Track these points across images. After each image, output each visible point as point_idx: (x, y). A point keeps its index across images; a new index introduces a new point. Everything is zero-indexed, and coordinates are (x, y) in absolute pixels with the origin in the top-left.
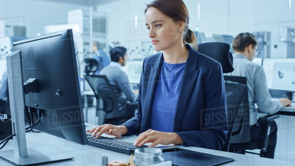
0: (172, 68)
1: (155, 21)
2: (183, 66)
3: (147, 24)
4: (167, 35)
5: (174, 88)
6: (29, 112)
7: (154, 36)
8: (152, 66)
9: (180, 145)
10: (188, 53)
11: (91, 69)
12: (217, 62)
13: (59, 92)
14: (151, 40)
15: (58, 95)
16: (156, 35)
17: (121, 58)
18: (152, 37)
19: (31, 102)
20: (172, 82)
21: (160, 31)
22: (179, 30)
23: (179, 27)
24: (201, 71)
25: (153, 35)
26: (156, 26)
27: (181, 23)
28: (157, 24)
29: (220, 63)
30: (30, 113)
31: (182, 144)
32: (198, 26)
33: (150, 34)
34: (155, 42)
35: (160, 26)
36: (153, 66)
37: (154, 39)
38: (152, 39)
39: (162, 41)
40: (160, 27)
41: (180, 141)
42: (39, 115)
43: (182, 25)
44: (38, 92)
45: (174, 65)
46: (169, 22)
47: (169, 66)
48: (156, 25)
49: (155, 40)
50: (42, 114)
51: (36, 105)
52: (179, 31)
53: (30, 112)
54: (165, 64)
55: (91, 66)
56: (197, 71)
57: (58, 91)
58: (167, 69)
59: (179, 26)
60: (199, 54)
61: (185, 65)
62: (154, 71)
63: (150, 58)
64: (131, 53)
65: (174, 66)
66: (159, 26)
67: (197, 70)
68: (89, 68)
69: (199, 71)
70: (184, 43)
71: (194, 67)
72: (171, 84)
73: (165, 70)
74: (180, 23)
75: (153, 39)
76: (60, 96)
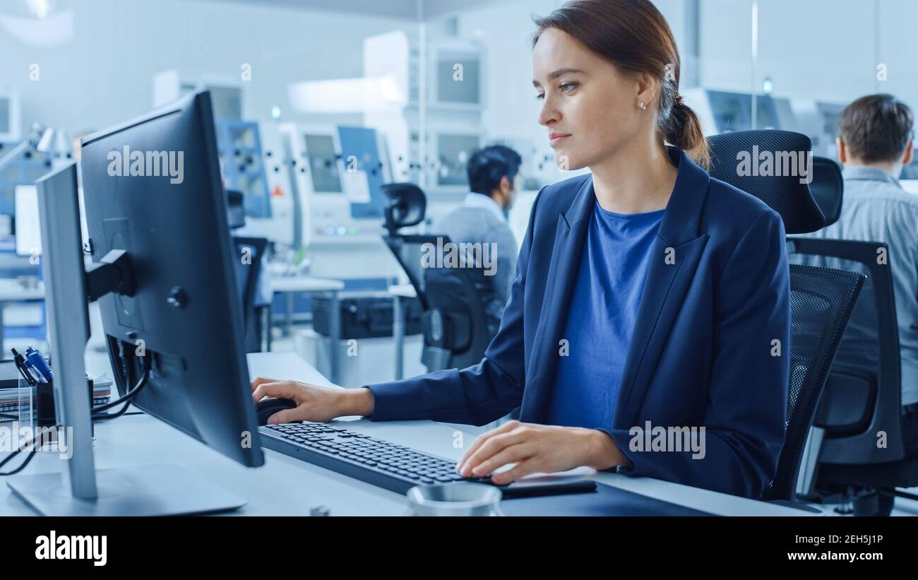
0: (620, 225)
1: (557, 72)
2: (656, 220)
3: (536, 84)
4: (596, 116)
5: (628, 292)
6: (121, 354)
7: (554, 121)
8: (561, 217)
9: (611, 471)
10: (674, 176)
11: (404, 215)
12: (768, 208)
13: (176, 297)
14: (546, 131)
15: (172, 303)
16: (561, 116)
17: (504, 180)
18: (548, 122)
19: (120, 324)
20: (620, 272)
21: (571, 104)
22: (636, 100)
23: (639, 93)
24: (714, 236)
25: (553, 117)
26: (564, 87)
27: (646, 79)
28: (563, 82)
29: (777, 214)
30: (123, 358)
31: (618, 469)
32: (768, 79)
33: (543, 115)
34: (559, 141)
35: (574, 88)
36: (564, 215)
37: (556, 129)
38: (550, 128)
39: (579, 137)
40: (575, 91)
41: (614, 461)
42: (144, 365)
43: (648, 85)
44: (131, 294)
45: (629, 217)
46: (604, 76)
47: (612, 220)
48: (561, 86)
49: (558, 132)
50: (151, 362)
51: (129, 333)
52: (636, 107)
53: (124, 356)
54: (602, 214)
55: (404, 207)
56: (698, 239)
57: (175, 291)
58: (607, 230)
59: (637, 88)
60: (712, 181)
61: (661, 220)
62: (567, 233)
63: (556, 191)
64: (541, 167)
65: (627, 221)
66: (570, 88)
67: (699, 234)
68: (396, 214)
69: (707, 238)
70: (661, 144)
71: (691, 225)
72: (617, 281)
73: (601, 231)
74: (640, 77)
75: (552, 131)
76: (179, 307)
